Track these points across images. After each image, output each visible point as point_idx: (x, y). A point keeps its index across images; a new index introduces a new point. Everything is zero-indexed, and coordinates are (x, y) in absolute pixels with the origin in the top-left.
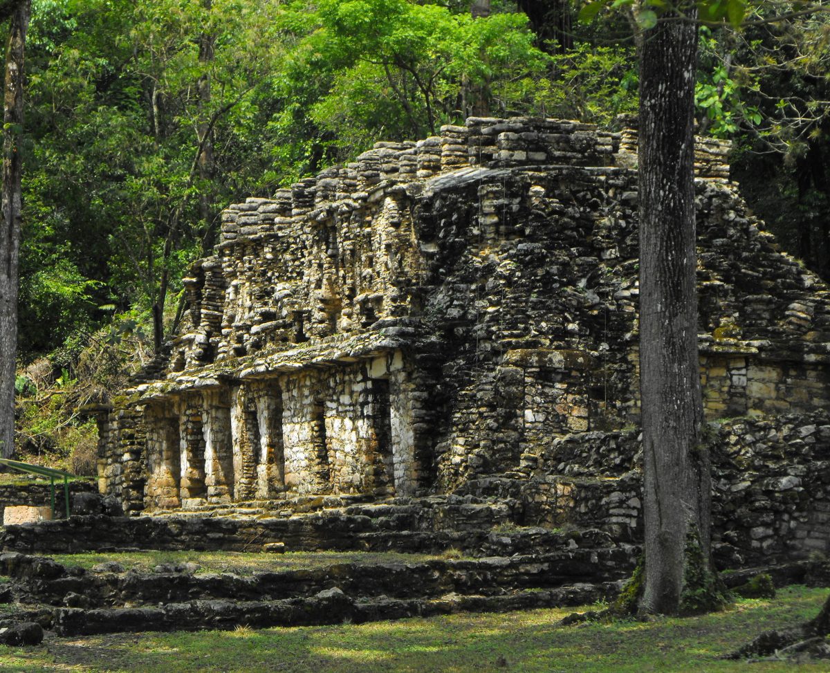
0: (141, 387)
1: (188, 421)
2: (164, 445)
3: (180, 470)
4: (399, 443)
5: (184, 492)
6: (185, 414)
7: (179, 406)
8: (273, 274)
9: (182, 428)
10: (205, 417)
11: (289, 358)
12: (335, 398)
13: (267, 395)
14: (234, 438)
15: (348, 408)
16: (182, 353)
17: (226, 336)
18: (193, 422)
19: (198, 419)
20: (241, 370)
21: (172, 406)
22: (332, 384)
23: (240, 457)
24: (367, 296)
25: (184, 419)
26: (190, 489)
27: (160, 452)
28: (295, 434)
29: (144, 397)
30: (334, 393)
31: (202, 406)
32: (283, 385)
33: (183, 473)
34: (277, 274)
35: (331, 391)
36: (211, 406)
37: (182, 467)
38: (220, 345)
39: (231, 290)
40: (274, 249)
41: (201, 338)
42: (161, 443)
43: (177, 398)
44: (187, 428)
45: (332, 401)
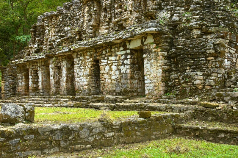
0: (16, 61)
1: (32, 70)
2: (23, 77)
3: (29, 84)
4: (150, 75)
5: (30, 91)
6: (31, 68)
7: (29, 66)
8: (62, 25)
9: (30, 72)
10: (39, 69)
11: (82, 45)
12: (106, 58)
13: (66, 60)
14: (50, 75)
15: (114, 61)
16: (29, 51)
17: (45, 45)
18: (34, 70)
19: (36, 69)
20: (56, 52)
21: (26, 66)
22: (104, 53)
23: (53, 81)
24: (120, 19)
25: (31, 69)
26: (32, 90)
27: (22, 79)
28: (82, 73)
29: (17, 63)
30: (106, 56)
31: (37, 65)
32: (74, 56)
33: (30, 85)
34: (63, 25)
35: (104, 56)
36: (41, 65)
37: (30, 83)
38: (43, 47)
39: (47, 31)
40: (62, 17)
41: (36, 46)
42: (22, 77)
43: (28, 63)
44: (32, 72)
45: (104, 59)
